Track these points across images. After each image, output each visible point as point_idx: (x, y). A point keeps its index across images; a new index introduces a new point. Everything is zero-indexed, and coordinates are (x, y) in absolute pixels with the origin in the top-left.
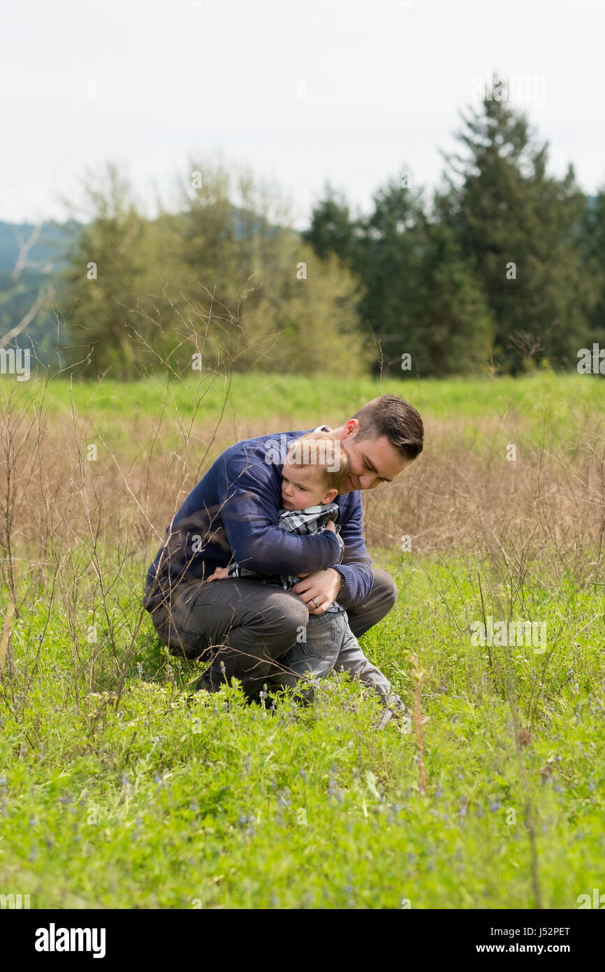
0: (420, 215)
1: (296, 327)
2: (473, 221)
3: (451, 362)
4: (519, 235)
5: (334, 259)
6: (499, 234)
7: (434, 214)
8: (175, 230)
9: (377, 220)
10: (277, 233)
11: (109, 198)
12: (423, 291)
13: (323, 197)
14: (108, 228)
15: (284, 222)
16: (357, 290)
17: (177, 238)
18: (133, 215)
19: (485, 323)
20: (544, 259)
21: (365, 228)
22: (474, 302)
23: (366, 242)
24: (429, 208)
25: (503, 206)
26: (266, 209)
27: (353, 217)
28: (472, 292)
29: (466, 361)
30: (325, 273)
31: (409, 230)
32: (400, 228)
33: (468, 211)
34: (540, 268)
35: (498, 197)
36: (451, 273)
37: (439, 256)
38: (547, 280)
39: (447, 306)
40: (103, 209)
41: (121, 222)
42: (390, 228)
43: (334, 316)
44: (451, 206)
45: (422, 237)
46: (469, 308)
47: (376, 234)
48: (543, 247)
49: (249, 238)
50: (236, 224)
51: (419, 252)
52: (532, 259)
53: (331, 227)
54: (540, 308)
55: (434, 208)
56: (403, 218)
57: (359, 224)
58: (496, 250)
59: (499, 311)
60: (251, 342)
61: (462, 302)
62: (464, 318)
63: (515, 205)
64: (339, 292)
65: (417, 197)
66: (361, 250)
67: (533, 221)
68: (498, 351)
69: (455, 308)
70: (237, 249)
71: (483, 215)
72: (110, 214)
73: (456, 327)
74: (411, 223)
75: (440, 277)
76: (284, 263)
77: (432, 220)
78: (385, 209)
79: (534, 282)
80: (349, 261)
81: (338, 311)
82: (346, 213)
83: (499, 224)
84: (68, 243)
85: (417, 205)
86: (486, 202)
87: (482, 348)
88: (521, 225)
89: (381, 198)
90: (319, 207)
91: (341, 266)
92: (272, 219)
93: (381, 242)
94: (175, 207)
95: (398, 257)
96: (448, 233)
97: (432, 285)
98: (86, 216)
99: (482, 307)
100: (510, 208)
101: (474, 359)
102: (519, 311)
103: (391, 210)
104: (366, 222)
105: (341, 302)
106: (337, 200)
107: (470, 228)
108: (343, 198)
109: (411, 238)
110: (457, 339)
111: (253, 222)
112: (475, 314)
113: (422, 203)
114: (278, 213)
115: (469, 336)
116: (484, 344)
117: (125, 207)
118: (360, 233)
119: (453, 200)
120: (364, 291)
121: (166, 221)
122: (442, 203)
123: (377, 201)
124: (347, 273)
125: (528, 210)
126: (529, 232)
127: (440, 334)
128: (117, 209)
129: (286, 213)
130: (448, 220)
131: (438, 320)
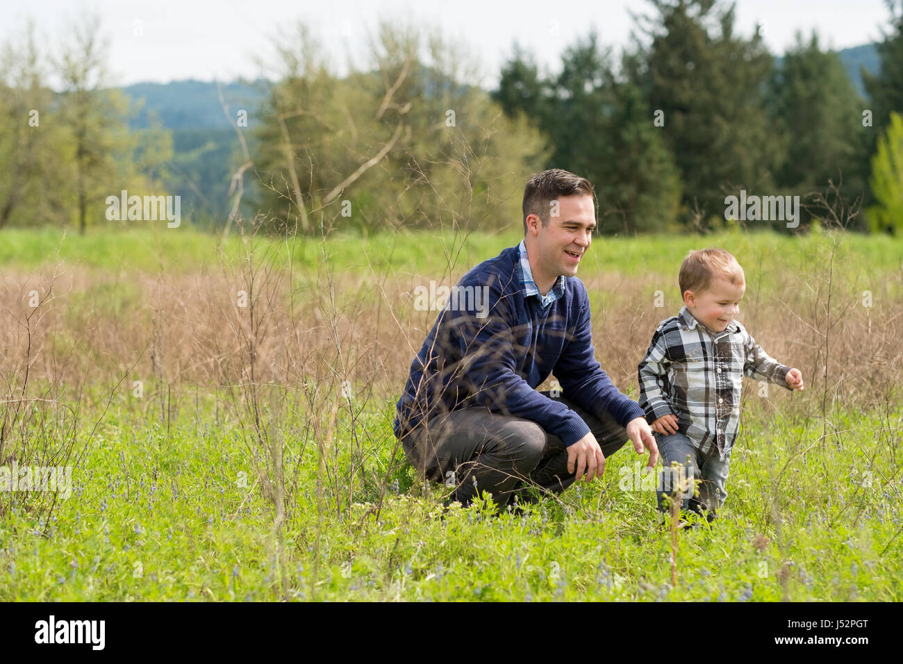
0: (608, 74)
1: (484, 186)
2: (660, 81)
3: (638, 220)
4: (705, 96)
5: (523, 119)
6: (685, 94)
7: (622, 73)
8: (366, 88)
9: (564, 79)
10: (466, 92)
11: (299, 57)
12: (611, 150)
13: (511, 56)
14: (298, 86)
15: (473, 82)
16: (546, 149)
17: (368, 97)
18: (324, 73)
19: (672, 182)
20: (730, 119)
21: (554, 87)
22: (661, 161)
23: (553, 101)
24: (616, 68)
25: (690, 66)
26: (455, 67)
27: (541, 77)
28: (660, 152)
29: (652, 220)
30: (513, 132)
31: (597, 90)
32: (588, 88)
33: (655, 71)
34: (726, 128)
35: (685, 57)
36: (639, 133)
37: (627, 114)
38: (733, 140)
39: (634, 165)
40: (294, 67)
41: (311, 79)
42: (578, 88)
43: (523, 174)
44: (639, 65)
45: (610, 96)
46: (657, 167)
47: (564, 94)
48: (729, 106)
49: (438, 96)
50: (425, 82)
51: (607, 112)
52: (718, 119)
53: (520, 86)
54: (727, 167)
55: (622, 68)
56: (591, 78)
57: (547, 83)
58: (685, 110)
59: (686, 171)
60: (441, 199)
61: (650, 162)
62: (652, 177)
63: (701, 64)
64: (529, 150)
65: (606, 56)
66: (548, 109)
67: (720, 81)
68: (685, 210)
69: (643, 167)
70: (426, 107)
71: (670, 74)
72: (301, 73)
73: (643, 186)
74: (598, 82)
75: (628, 136)
76: (474, 120)
77: (621, 79)
78: (573, 68)
79: (719, 143)
80: (537, 120)
81: (527, 169)
82: (534, 73)
83: (686, 83)
84: (258, 100)
85: (604, 64)
86: (673, 61)
87: (669, 206)
88: (709, 85)
89: (569, 58)
90: (508, 67)
91: (530, 125)
92: (461, 78)
93: (569, 102)
94: (365, 65)
95: (586, 116)
96: (636, 93)
97: (620, 144)
98: (276, 73)
99: (669, 166)
100: (698, 68)
101: (661, 217)
102: (706, 170)
103: (579, 70)
104: (554, 81)
105: (529, 160)
106: (525, 60)
107: (657, 89)
108: (531, 57)
109: (599, 97)
110: (645, 198)
111: (441, 82)
112: (662, 172)
113: (610, 62)
114: (467, 72)
115: (657, 195)
116: (670, 202)
117: (316, 64)
118: (548, 92)
119: (641, 60)
120: (553, 149)
121: (357, 80)
122: (630, 63)
123: (564, 60)
124: (535, 132)
125: (715, 70)
126: (714, 92)
127: (627, 193)
128: (308, 68)
129: (475, 72)
130: (636, 80)
131: (625, 178)
